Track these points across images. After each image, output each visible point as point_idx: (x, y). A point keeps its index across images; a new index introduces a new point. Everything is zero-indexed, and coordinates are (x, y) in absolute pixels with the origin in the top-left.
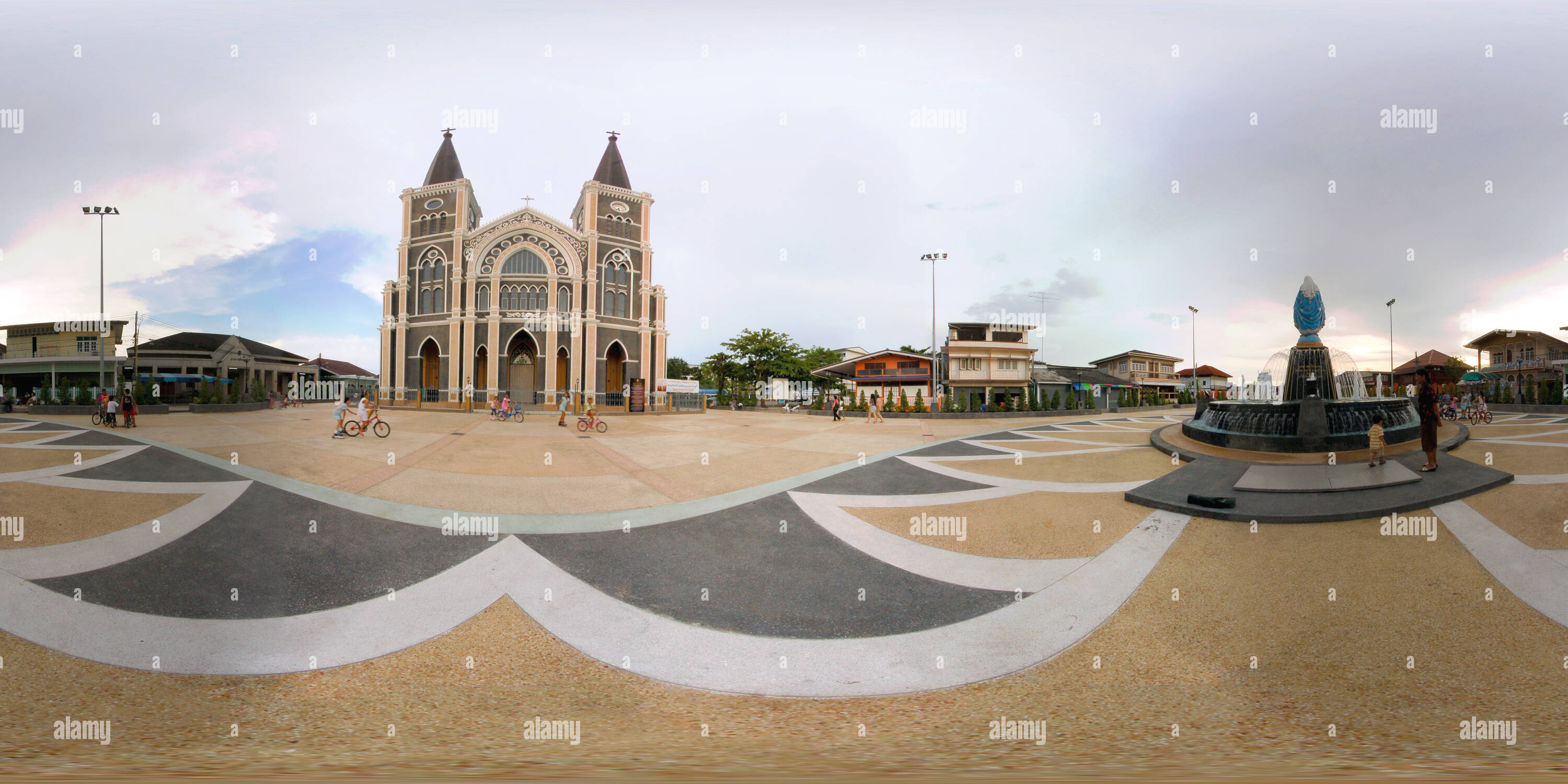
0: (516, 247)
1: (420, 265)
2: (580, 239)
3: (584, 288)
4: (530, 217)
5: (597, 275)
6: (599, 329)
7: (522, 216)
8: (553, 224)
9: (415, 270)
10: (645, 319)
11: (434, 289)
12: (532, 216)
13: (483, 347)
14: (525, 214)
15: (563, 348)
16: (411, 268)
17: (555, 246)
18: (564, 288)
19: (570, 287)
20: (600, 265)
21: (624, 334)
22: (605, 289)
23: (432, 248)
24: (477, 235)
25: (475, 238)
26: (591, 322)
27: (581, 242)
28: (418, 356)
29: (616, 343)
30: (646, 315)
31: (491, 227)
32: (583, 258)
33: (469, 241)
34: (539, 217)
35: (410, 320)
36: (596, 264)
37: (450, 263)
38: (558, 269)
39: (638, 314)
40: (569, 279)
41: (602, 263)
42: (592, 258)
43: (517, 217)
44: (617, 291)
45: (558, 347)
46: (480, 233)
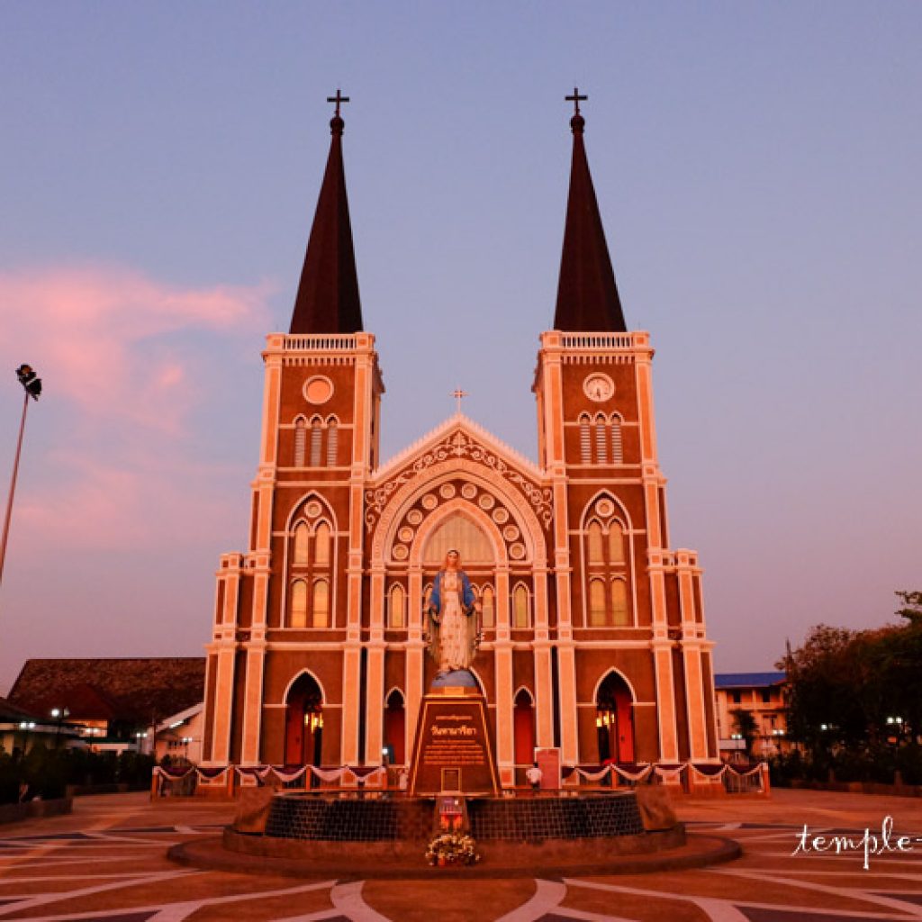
0: (445, 510)
1: (290, 529)
2: (540, 484)
3: (552, 578)
4: (464, 442)
5: (571, 556)
6: (579, 653)
7: (452, 438)
8: (500, 456)
9: (282, 538)
10: (660, 625)
11: (314, 580)
12: (466, 438)
13: (396, 692)
14: (455, 434)
15: (523, 692)
16: (277, 534)
17: (504, 503)
18: (521, 585)
19: (529, 580)
20: (574, 532)
21: (625, 657)
22: (587, 576)
23: (313, 497)
24: (385, 479)
25: (382, 486)
26: (565, 645)
27: (542, 489)
28: (284, 705)
29: (613, 674)
30: (660, 618)
31: (406, 466)
32: (548, 523)
33: (374, 490)
34: (477, 440)
35: (269, 636)
36: (567, 532)
37: (344, 534)
38: (511, 548)
39: (647, 618)
40: (528, 567)
41: (578, 528)
42: (561, 524)
43: (444, 443)
44: (608, 576)
45: (515, 689)
46: (388, 477)
